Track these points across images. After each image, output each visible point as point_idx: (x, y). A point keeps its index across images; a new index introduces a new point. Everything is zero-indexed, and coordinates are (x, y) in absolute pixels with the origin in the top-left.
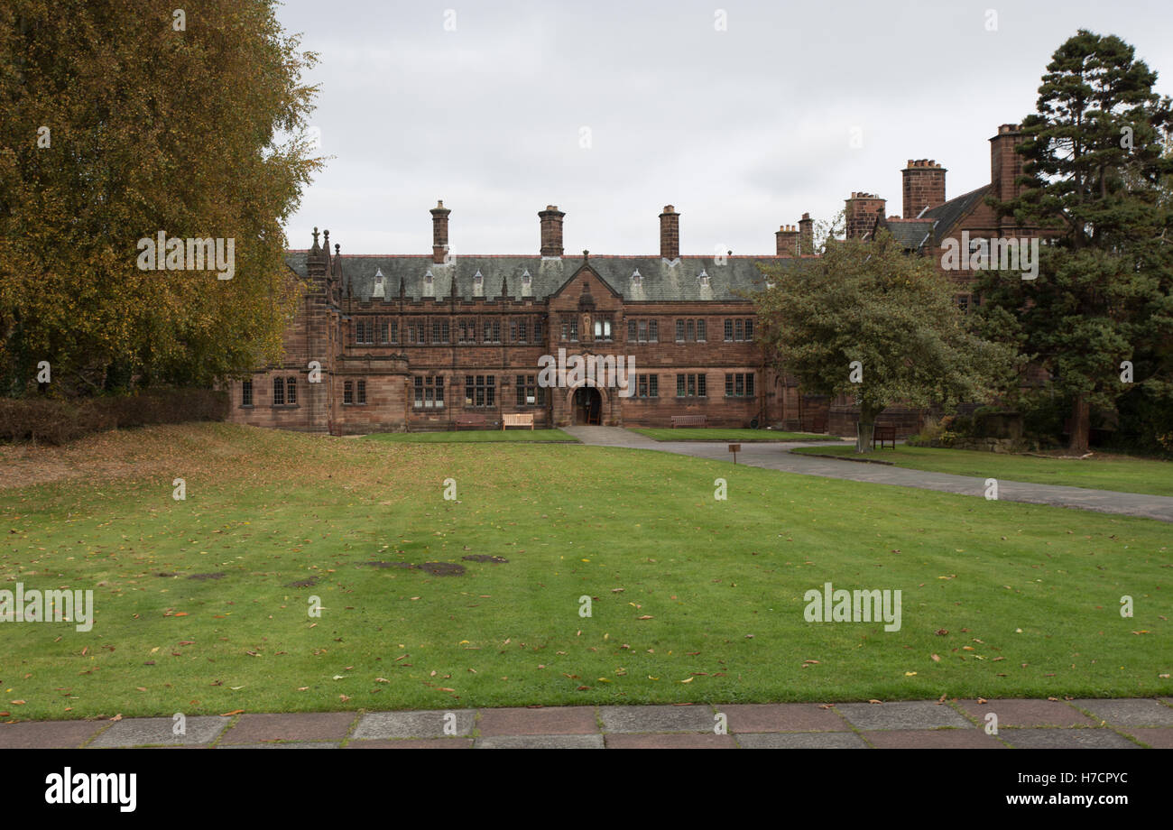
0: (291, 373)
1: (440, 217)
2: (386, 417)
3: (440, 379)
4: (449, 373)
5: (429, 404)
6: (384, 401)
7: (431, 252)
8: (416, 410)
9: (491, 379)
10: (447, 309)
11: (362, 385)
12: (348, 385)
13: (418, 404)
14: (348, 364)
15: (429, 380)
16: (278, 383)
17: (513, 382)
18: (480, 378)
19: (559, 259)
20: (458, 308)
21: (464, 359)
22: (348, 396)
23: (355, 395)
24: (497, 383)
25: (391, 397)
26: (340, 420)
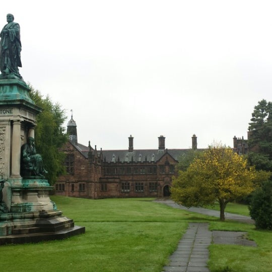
0: (83, 183)
1: (131, 139)
2: (112, 194)
3: (129, 184)
4: (131, 182)
5: (126, 191)
6: (111, 190)
7: (128, 149)
8: (122, 192)
9: (142, 184)
10: (131, 164)
11: (106, 185)
12: (102, 186)
13: (122, 191)
14: (102, 180)
15: (126, 184)
16: (80, 185)
17: (148, 185)
18: (139, 183)
19: (163, 150)
20: (134, 164)
21: (135, 178)
22: (102, 189)
23: (104, 188)
24: (144, 185)
25: (113, 189)
26: (100, 195)
